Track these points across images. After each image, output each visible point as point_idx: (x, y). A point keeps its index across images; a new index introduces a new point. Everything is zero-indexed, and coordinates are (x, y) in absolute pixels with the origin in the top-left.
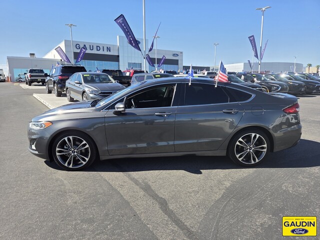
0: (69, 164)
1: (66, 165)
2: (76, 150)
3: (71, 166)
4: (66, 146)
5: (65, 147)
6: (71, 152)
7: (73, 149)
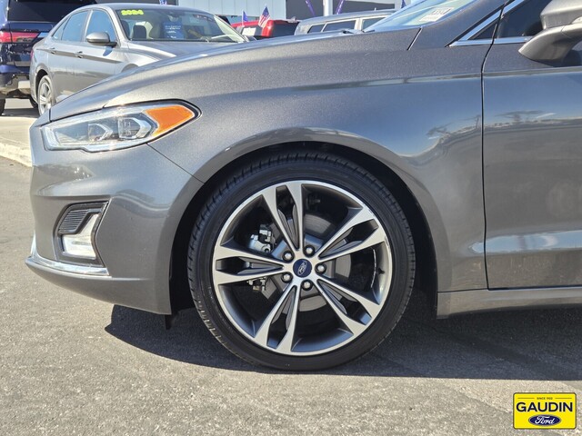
0: (277, 333)
1: (261, 338)
2: (314, 261)
3: (285, 347)
4: (262, 238)
5: (255, 243)
6: (288, 268)
7: (299, 255)
